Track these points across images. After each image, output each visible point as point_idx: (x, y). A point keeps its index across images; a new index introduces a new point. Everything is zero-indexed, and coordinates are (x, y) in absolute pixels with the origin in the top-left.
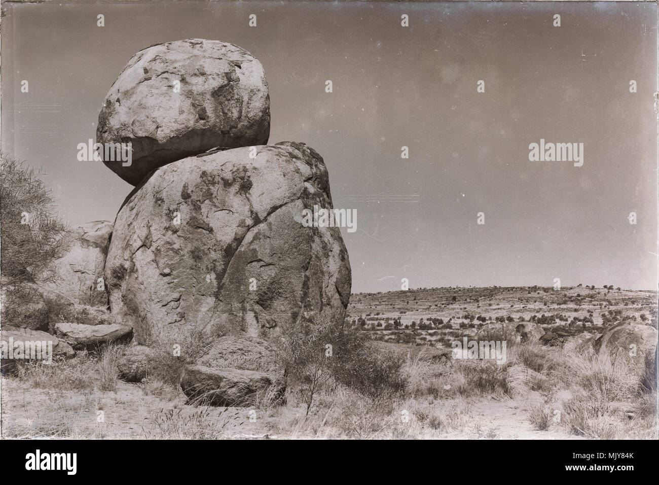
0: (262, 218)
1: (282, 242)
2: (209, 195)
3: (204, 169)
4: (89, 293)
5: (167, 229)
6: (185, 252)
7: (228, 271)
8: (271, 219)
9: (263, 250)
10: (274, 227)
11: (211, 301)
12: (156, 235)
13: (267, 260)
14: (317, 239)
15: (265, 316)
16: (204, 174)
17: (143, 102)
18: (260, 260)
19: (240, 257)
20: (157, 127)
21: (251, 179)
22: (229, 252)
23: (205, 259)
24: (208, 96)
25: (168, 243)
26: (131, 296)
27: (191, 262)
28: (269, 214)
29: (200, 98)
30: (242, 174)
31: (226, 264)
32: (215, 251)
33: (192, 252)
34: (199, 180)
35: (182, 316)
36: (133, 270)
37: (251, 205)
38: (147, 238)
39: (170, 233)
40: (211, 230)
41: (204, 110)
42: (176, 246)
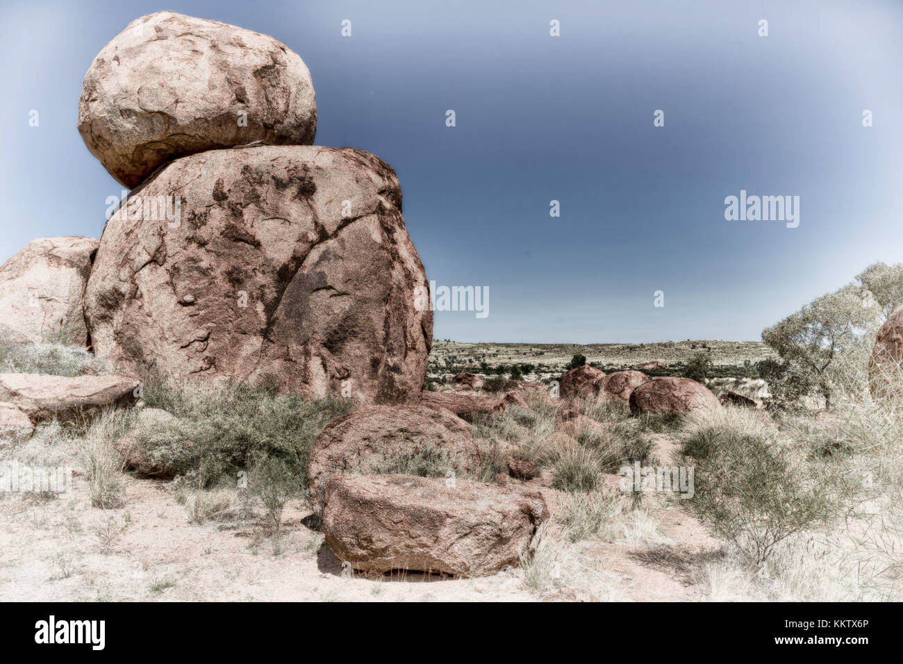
0: (330, 233)
1: (358, 265)
2: (255, 198)
3: (245, 162)
4: (58, 328)
5: (190, 240)
6: (218, 273)
7: (283, 301)
8: (344, 233)
9: (335, 274)
10: (348, 245)
11: (256, 342)
12: (172, 248)
13: (339, 287)
14: (397, 265)
15: (334, 363)
16: (246, 169)
17: (156, 64)
18: (330, 288)
19: (301, 281)
20: (177, 102)
21: (314, 181)
22: (285, 275)
23: (248, 284)
24: (249, 74)
25: (192, 259)
26: (129, 333)
27: (227, 286)
28: (340, 228)
29: (237, 73)
30: (301, 174)
31: (281, 292)
32: (264, 273)
33: (229, 273)
34: (240, 177)
35: (211, 362)
36: (135, 295)
37: (315, 216)
38: (158, 250)
39: (194, 245)
40: (257, 245)
41: (243, 90)
42: (204, 264)
